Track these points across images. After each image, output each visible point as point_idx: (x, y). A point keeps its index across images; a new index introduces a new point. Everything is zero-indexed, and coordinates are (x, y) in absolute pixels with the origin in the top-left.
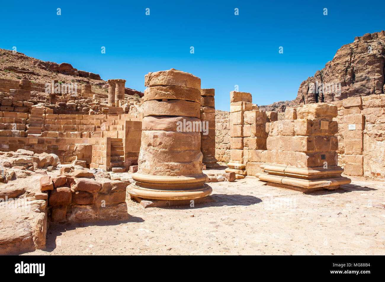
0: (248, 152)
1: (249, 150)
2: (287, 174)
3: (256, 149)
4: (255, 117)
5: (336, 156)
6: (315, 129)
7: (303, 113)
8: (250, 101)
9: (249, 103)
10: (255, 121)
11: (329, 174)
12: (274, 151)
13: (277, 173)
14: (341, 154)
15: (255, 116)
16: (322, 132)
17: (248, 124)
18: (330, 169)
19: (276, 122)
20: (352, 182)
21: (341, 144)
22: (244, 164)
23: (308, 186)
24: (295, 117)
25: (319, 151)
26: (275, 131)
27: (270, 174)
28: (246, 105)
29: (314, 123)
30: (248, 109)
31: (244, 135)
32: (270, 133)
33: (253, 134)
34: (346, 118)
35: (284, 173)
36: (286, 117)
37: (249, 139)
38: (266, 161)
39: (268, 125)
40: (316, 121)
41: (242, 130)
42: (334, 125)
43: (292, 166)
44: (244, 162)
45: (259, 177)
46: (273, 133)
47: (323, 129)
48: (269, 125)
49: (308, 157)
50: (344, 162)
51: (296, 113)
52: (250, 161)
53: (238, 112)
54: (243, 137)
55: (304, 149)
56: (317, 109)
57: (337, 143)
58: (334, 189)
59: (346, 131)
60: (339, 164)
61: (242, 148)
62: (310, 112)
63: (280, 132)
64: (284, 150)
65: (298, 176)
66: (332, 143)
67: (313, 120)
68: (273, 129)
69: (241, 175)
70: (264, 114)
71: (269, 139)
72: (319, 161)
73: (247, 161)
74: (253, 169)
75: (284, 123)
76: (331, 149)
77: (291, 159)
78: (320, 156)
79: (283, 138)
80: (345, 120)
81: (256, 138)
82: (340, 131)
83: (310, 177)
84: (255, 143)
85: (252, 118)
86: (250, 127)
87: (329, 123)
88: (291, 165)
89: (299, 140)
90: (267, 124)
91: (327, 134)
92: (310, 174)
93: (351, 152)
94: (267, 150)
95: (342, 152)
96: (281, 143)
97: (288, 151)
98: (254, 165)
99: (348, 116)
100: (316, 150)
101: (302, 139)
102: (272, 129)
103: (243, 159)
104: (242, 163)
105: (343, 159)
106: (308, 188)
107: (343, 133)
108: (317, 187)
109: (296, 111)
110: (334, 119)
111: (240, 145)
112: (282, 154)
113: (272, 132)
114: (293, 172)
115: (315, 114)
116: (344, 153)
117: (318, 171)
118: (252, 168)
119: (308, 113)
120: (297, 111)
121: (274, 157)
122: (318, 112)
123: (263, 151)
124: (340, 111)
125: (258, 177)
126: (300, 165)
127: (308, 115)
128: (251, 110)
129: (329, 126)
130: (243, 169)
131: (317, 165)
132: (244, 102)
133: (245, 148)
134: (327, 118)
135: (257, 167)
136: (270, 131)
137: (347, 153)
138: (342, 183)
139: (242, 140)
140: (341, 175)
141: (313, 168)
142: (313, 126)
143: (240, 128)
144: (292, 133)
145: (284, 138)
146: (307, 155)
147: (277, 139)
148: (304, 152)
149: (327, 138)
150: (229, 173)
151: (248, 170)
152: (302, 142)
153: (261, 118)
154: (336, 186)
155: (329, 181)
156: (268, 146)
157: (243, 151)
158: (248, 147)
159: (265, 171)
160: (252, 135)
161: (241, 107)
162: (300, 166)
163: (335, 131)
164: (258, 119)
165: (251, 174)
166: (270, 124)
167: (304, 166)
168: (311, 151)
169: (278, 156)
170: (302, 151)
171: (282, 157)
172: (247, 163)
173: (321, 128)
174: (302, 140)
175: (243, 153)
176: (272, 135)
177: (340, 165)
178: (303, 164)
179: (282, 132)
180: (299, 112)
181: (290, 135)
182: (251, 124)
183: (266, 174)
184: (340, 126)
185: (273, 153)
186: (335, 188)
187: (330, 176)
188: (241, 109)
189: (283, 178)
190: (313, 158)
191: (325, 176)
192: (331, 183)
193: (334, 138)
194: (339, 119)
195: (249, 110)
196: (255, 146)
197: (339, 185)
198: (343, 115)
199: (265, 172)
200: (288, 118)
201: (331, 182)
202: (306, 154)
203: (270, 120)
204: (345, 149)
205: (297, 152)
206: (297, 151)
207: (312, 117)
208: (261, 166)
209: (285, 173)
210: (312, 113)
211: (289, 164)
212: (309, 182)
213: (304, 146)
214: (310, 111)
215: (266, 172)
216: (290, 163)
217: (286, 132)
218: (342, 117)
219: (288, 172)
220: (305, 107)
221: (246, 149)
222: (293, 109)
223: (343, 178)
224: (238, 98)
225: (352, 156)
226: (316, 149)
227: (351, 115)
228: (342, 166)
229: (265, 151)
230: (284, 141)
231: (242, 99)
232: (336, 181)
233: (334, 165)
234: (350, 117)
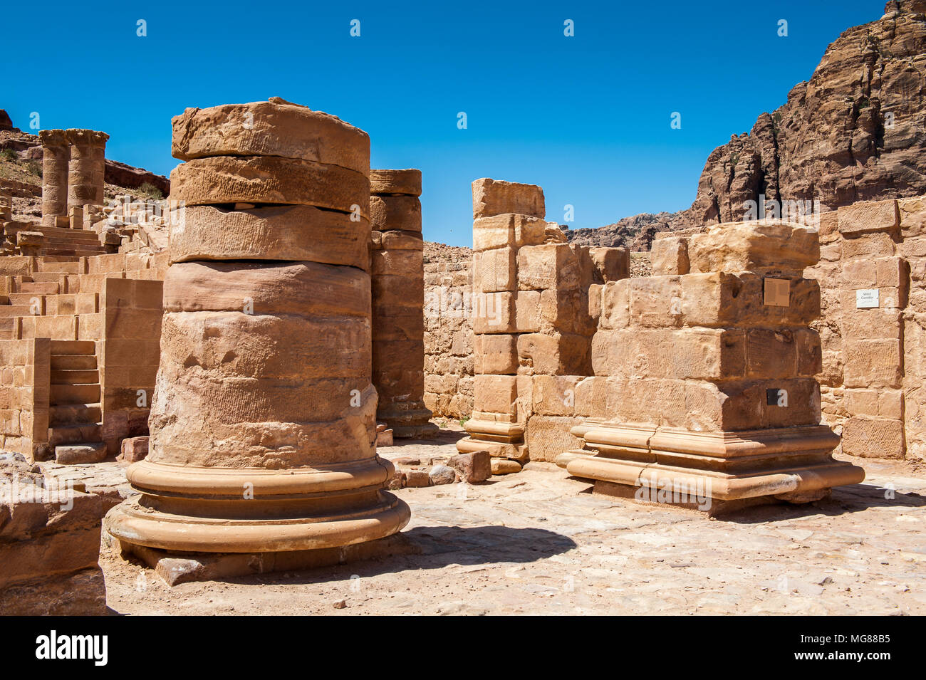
0: (531, 382)
1: (535, 376)
2: (659, 455)
3: (558, 373)
4: (555, 267)
5: (816, 392)
6: (748, 307)
7: (709, 253)
8: (538, 212)
9: (535, 219)
10: (554, 280)
11: (794, 452)
12: (615, 379)
13: (626, 451)
14: (832, 387)
15: (555, 263)
16: (767, 314)
17: (533, 289)
18: (796, 435)
19: (622, 283)
20: (867, 477)
21: (830, 356)
22: (520, 425)
23: (726, 492)
24: (684, 267)
25: (758, 376)
26: (619, 312)
27: (603, 454)
28: (526, 226)
29: (742, 285)
30: (530, 240)
31: (520, 327)
32: (602, 320)
33: (546, 323)
34: (848, 269)
35: (647, 451)
36: (656, 265)
37: (535, 339)
38: (591, 413)
39: (597, 291)
40: (751, 279)
41: (512, 310)
42: (808, 291)
43: (676, 426)
44: (519, 416)
45: (569, 465)
46: (612, 319)
47: (773, 304)
48: (600, 293)
49: (726, 397)
50: (843, 413)
51: (686, 251)
52: (537, 414)
53: (500, 250)
54: (516, 334)
55: (712, 370)
56: (753, 241)
57: (817, 351)
58: (811, 500)
59: (846, 311)
60: (824, 421)
61: (512, 372)
62: (732, 251)
63: (633, 317)
64: (646, 376)
65: (692, 459)
66: (803, 351)
67: (742, 276)
68: (611, 306)
69: (510, 459)
70: (583, 256)
71: (599, 338)
72: (759, 409)
73: (529, 412)
74: (547, 441)
75: (648, 285)
76: (799, 372)
77: (669, 403)
78: (764, 395)
79: (645, 334)
80: (844, 275)
81: (557, 335)
82: (828, 310)
83: (732, 462)
84: (555, 351)
85: (545, 268)
86: (537, 300)
87: (791, 286)
88: (671, 424)
89: (694, 341)
90: (594, 289)
91: (784, 321)
92: (731, 454)
93: (863, 379)
94: (593, 374)
95: (836, 381)
96: (637, 350)
97: (662, 377)
98: (552, 425)
99: (857, 261)
100: (751, 373)
101: (705, 338)
102: (609, 304)
103: (516, 405)
104: (514, 419)
105: (839, 403)
106: (724, 498)
107: (837, 318)
108: (754, 496)
109: (687, 246)
110: (808, 273)
111: (504, 361)
112: (642, 389)
113: (608, 316)
114: (676, 447)
115: (745, 255)
116: (842, 383)
117: (756, 444)
118: (544, 437)
119: (724, 251)
120: (690, 245)
121: (615, 397)
122: (757, 248)
123: (581, 380)
124: (831, 245)
125: (564, 466)
126: (700, 423)
127: (723, 261)
128: (544, 243)
129: (791, 293)
130: (517, 439)
131: (753, 424)
132: (518, 217)
133: (521, 368)
134: (786, 269)
135: (561, 432)
136: (603, 313)
137: (850, 382)
138: (835, 481)
139: (513, 345)
140: (830, 457)
141: (740, 433)
142: (741, 296)
143: (507, 302)
144: (674, 319)
145: (647, 337)
146: (721, 390)
147: (627, 340)
148: (711, 380)
149: (785, 336)
150: (470, 455)
151: (533, 444)
152: (705, 349)
153: (575, 270)
154: (817, 491)
155: (795, 476)
156: (596, 364)
157: (516, 381)
158: (532, 366)
159: (588, 444)
160: (544, 325)
161: (507, 231)
162: (698, 428)
163: (811, 312)
164: (563, 272)
165: (541, 457)
166: (603, 290)
167: (712, 426)
168: (733, 378)
169: (630, 396)
170: (704, 379)
171: (641, 398)
172: (528, 419)
173: (765, 303)
174: (706, 340)
175: (515, 388)
176: (608, 325)
177: (830, 424)
178: (707, 419)
179: (641, 317)
180: (697, 250)
181: (668, 324)
182: (540, 290)
183: (591, 457)
184: (828, 295)
185: (614, 385)
186: (814, 500)
187: (796, 458)
188: (509, 239)
189: (646, 467)
190: (742, 402)
191: (781, 459)
192: (798, 482)
193: (808, 335)
194: (825, 271)
195: (533, 244)
196: (553, 362)
197: (827, 489)
198: (837, 258)
199: (586, 448)
200: (661, 270)
201: (801, 479)
202: (717, 388)
203: (604, 277)
204: (846, 369)
205: (689, 383)
206: (690, 378)
207: (736, 267)
208: (575, 429)
209: (653, 452)
210: (738, 254)
211: (666, 422)
212: (729, 478)
213: (710, 362)
214: (731, 245)
215: (590, 449)
216: (667, 418)
217: (653, 316)
218: (835, 265)
219: (663, 446)
220: (715, 232)
221: (525, 374)
222: (677, 238)
223: (837, 465)
224: (498, 202)
225: (868, 394)
226: (748, 371)
227: (864, 259)
228: (835, 427)
229: (588, 378)
230: (647, 345)
231: (510, 207)
232: (817, 476)
233: (810, 424)
234: (861, 267)
